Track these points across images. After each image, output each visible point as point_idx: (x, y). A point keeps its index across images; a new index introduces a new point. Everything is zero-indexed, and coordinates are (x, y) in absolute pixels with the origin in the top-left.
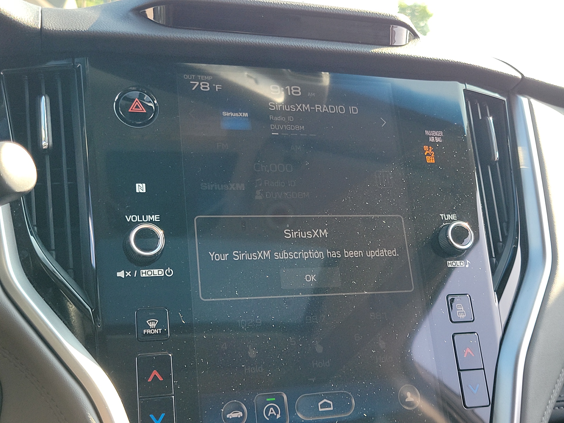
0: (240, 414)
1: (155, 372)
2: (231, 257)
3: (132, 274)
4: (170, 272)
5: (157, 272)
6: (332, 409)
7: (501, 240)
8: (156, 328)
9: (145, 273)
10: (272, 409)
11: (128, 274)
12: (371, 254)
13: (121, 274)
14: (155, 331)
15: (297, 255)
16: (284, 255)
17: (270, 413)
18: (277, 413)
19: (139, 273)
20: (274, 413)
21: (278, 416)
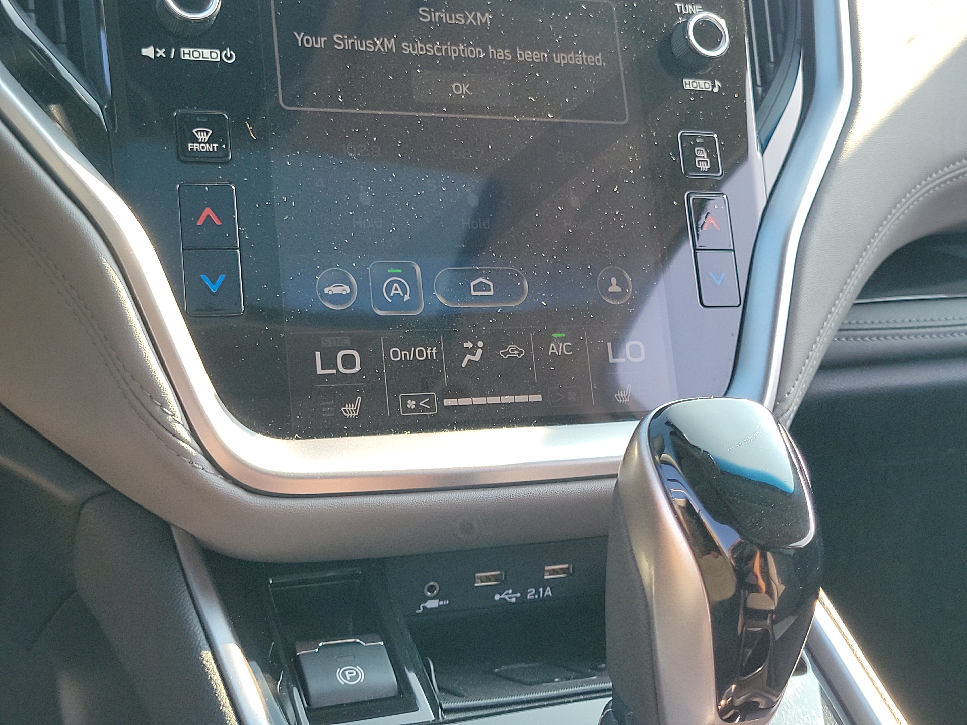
0: (347, 289)
1: (208, 212)
2: (330, 43)
3: (167, 53)
4: (229, 56)
5: (208, 54)
6: (491, 293)
7: (772, 59)
8: (209, 142)
9: (188, 54)
10: (396, 285)
11: (161, 53)
12: (561, 59)
13: (148, 52)
14: (208, 147)
15: (439, 50)
16: (417, 49)
17: (393, 291)
18: (405, 292)
19: (177, 53)
20: (400, 291)
21: (407, 297)
